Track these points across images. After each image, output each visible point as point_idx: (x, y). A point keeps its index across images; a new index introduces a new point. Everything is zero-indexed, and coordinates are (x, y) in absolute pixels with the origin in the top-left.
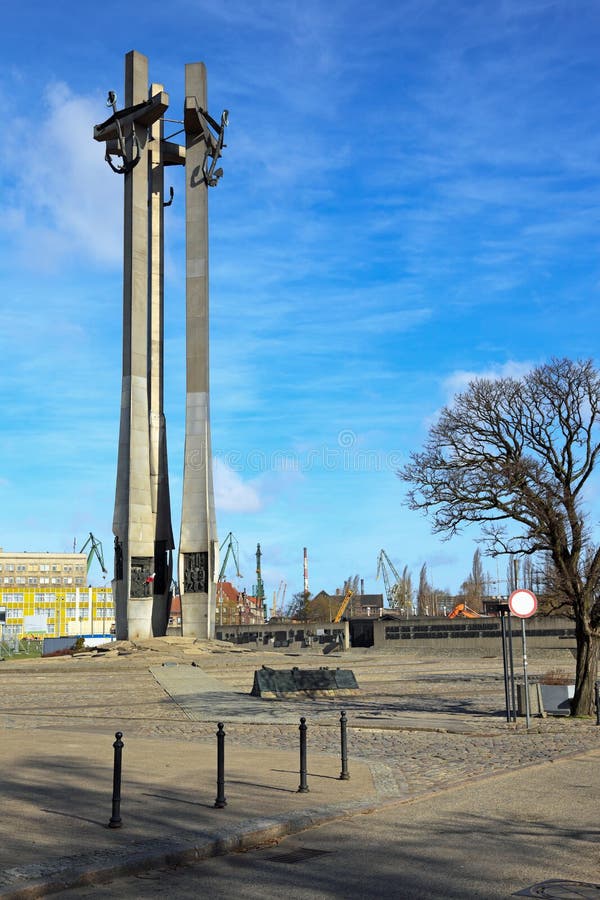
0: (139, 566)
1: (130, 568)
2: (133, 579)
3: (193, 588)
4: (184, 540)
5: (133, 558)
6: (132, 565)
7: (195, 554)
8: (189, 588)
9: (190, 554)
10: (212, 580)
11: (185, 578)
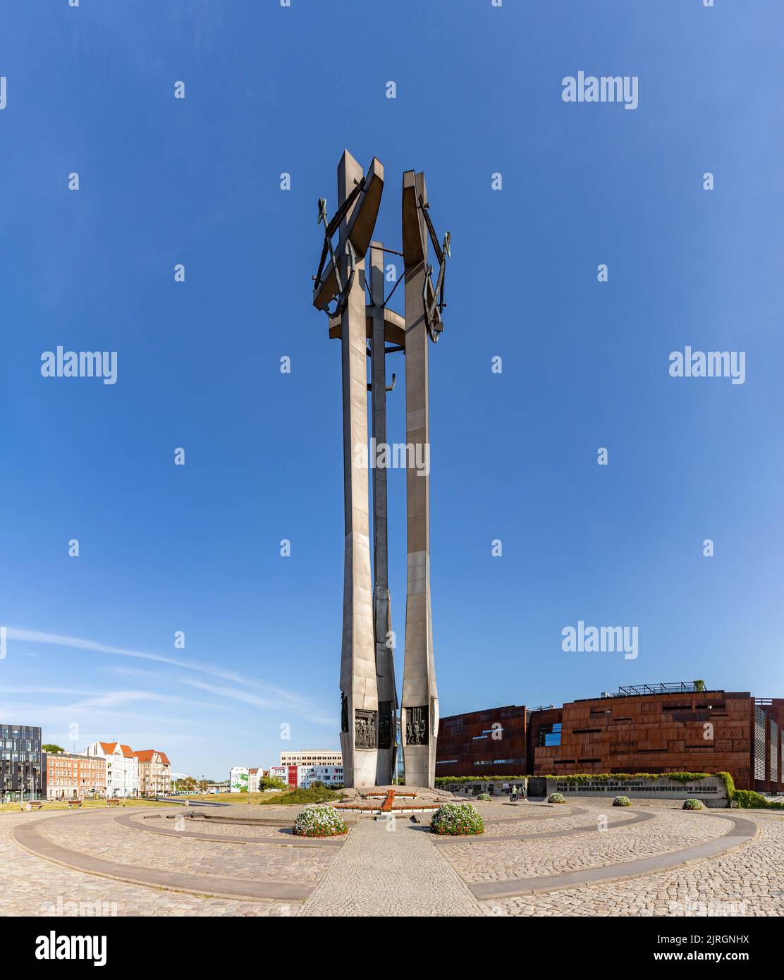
0: (363, 718)
1: (354, 720)
2: (358, 731)
3: (415, 740)
4: (407, 696)
5: (356, 710)
6: (357, 718)
7: (417, 708)
8: (412, 739)
9: (411, 708)
10: (433, 734)
11: (408, 731)
